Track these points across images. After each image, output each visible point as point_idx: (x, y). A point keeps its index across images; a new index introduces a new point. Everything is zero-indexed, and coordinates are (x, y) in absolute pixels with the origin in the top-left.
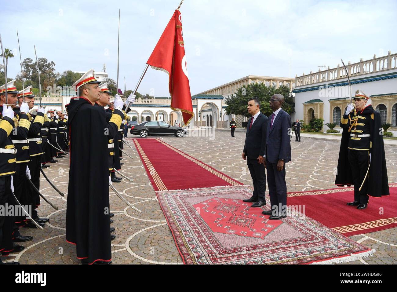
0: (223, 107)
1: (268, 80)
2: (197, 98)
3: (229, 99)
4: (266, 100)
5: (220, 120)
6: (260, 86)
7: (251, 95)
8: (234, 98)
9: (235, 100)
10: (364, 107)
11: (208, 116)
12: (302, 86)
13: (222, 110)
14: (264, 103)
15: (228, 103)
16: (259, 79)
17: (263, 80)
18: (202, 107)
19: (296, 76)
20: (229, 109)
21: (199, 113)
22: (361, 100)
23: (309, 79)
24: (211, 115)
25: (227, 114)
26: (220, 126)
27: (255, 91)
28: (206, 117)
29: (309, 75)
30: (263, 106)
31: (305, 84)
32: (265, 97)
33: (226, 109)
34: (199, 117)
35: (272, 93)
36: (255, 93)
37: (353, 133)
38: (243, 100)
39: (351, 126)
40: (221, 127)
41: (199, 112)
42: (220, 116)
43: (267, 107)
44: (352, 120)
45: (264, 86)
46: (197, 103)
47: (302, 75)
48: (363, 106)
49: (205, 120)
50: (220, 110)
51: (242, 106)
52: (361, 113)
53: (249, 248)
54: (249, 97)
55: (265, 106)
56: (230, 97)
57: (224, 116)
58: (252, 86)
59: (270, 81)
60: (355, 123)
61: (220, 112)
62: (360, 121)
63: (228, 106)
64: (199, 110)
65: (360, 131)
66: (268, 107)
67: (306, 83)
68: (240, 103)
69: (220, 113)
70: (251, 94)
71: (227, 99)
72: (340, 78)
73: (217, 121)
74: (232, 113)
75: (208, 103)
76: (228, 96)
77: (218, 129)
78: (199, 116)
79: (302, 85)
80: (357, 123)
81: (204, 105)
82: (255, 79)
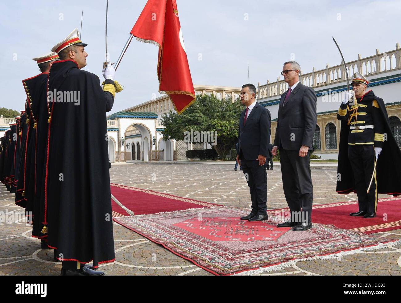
0: (157, 130)
1: (220, 91)
2: (118, 118)
3: (167, 117)
4: (219, 117)
5: (153, 148)
6: (209, 98)
7: (198, 111)
8: (173, 115)
9: (175, 119)
10: (364, 93)
11: (133, 144)
12: (267, 98)
13: (156, 135)
14: (217, 122)
15: (165, 123)
16: (207, 90)
17: (212, 91)
18: (126, 132)
19: (258, 85)
20: (168, 131)
21: (121, 139)
22: (360, 84)
23: (276, 90)
24: (138, 143)
25: (164, 140)
26: (154, 158)
27: (204, 106)
28: (130, 146)
29: (276, 82)
30: (216, 126)
31: (270, 96)
32: (218, 114)
33: (163, 132)
34: (123, 145)
35: (227, 108)
36: (204, 108)
37: (353, 125)
38: (187, 118)
39: (350, 117)
40: (155, 160)
41: (123, 138)
42: (153, 143)
43: (222, 127)
44: (352, 110)
45: (215, 98)
46: (119, 124)
47: (267, 84)
48: (362, 92)
49: (130, 150)
50: (153, 134)
51: (187, 127)
52: (361, 100)
53: (264, 248)
54: (195, 114)
55: (218, 126)
56: (168, 115)
57: (159, 143)
58: (199, 99)
59: (222, 92)
60: (355, 113)
61: (154, 137)
62: (360, 110)
63: (165, 129)
64: (122, 134)
65: (362, 122)
66: (224, 128)
67: (272, 94)
68: (183, 122)
69: (153, 139)
70: (199, 109)
71: (164, 118)
72: (316, 86)
73: (150, 150)
74: (172, 138)
75: (135, 125)
76: (165, 114)
77: (151, 162)
78: (121, 144)
79: (266, 96)
80: (358, 112)
81: (130, 127)
82: (202, 90)
